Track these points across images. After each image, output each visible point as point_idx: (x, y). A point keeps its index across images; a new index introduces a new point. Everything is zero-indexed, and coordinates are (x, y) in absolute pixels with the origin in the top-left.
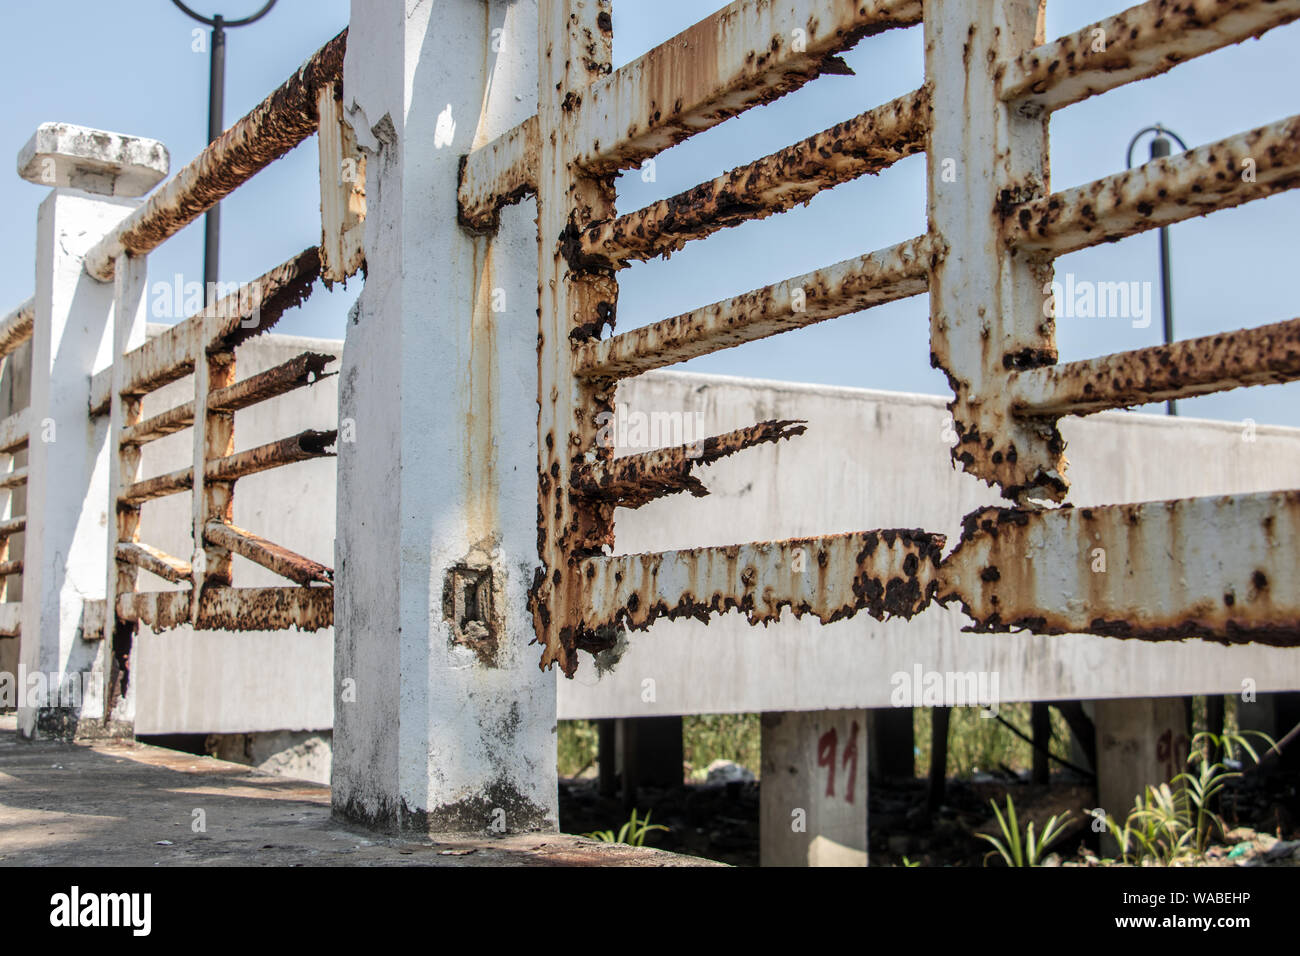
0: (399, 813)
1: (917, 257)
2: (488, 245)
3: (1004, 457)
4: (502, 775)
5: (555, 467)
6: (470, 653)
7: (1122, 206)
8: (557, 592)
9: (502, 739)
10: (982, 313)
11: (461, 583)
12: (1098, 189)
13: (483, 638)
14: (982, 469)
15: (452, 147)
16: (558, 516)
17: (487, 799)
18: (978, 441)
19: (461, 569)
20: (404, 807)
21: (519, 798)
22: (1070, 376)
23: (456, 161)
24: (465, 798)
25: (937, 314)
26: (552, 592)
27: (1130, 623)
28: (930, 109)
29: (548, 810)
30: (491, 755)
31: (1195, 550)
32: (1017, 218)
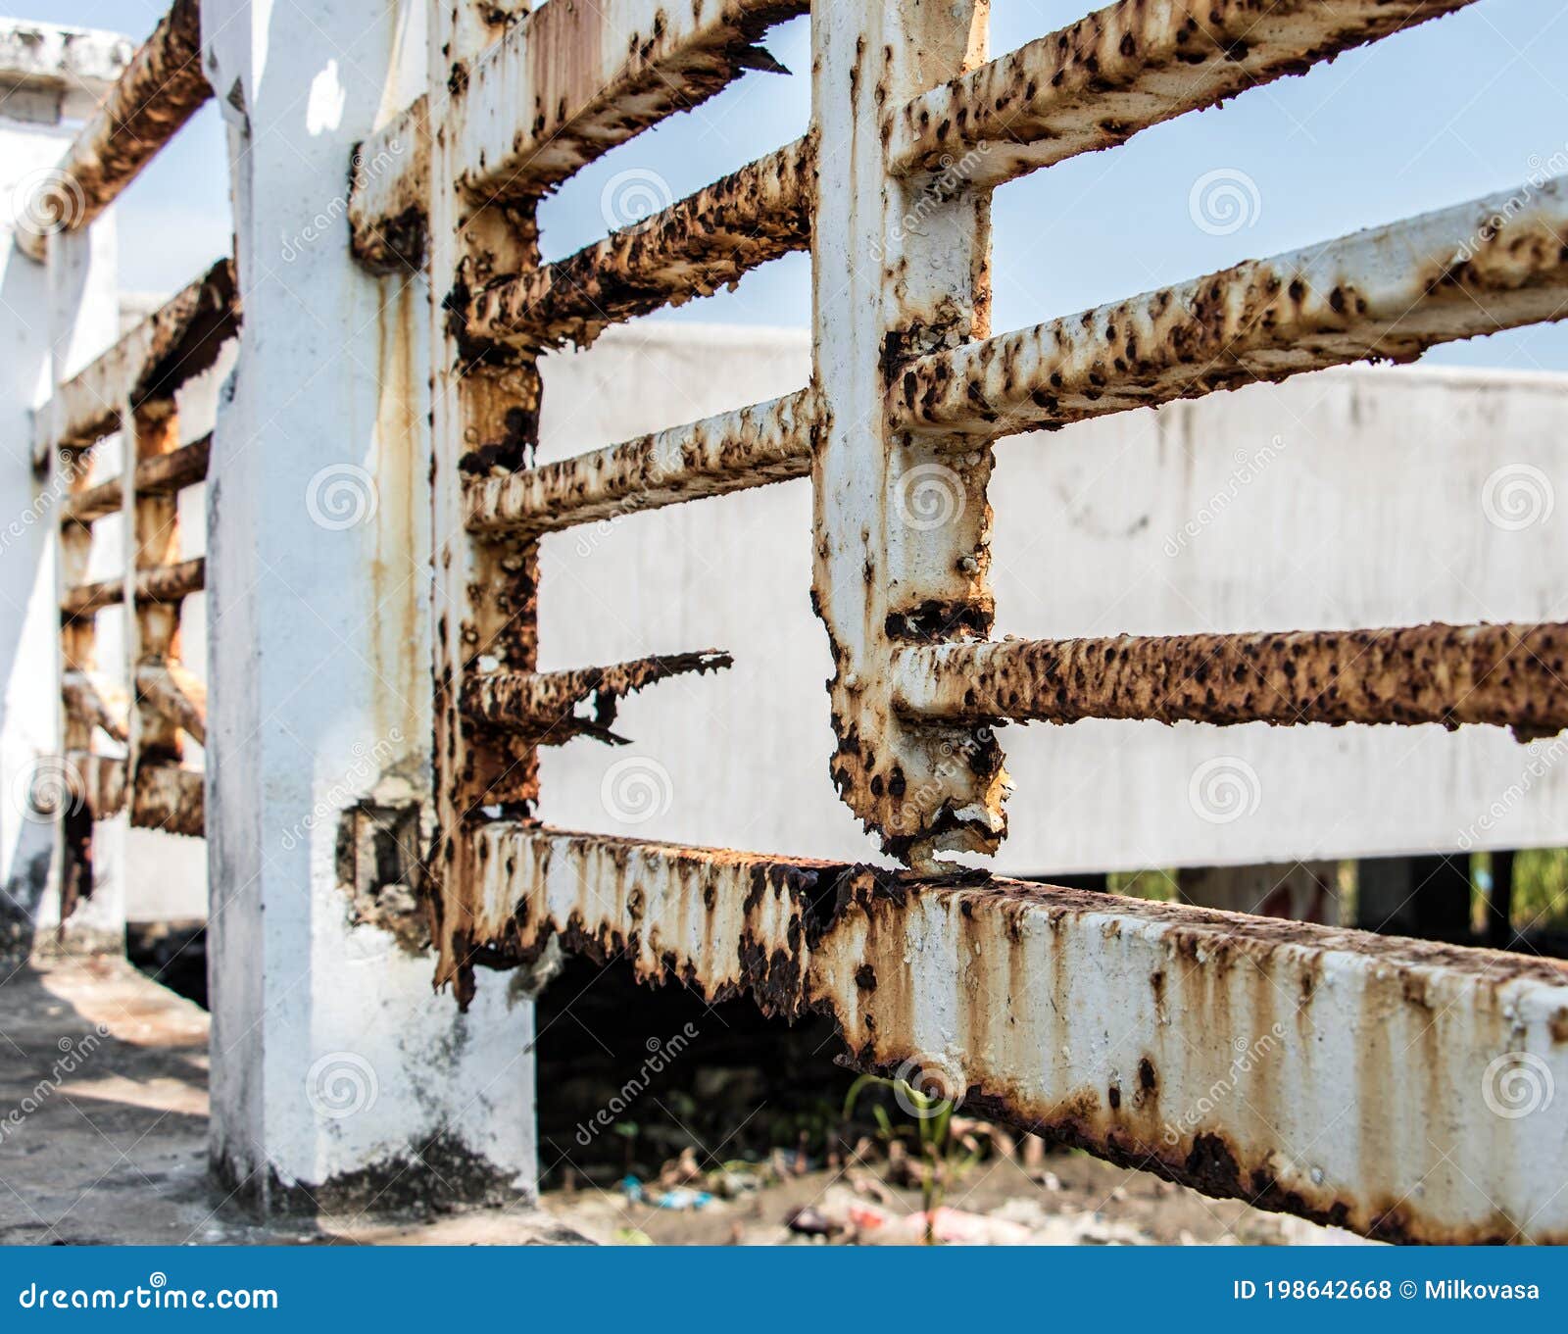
0: (266, 1188)
1: (797, 427)
2: (407, 289)
3: (886, 786)
4: (440, 1123)
5: (448, 672)
6: (386, 937)
7: (1012, 390)
8: (451, 871)
9: (440, 1068)
10: (866, 537)
11: (368, 828)
12: (989, 355)
13: (406, 913)
14: (861, 801)
15: (339, 131)
16: (452, 753)
17: (415, 1160)
18: (858, 753)
19: (366, 807)
20: (274, 1180)
21: (468, 1156)
22: (952, 670)
23: (347, 150)
24: (377, 1160)
25: (819, 526)
26: (446, 871)
27: (1009, 1103)
28: (816, 175)
29: (518, 1174)
30: (420, 1093)
31: (1080, 1004)
32: (902, 386)
